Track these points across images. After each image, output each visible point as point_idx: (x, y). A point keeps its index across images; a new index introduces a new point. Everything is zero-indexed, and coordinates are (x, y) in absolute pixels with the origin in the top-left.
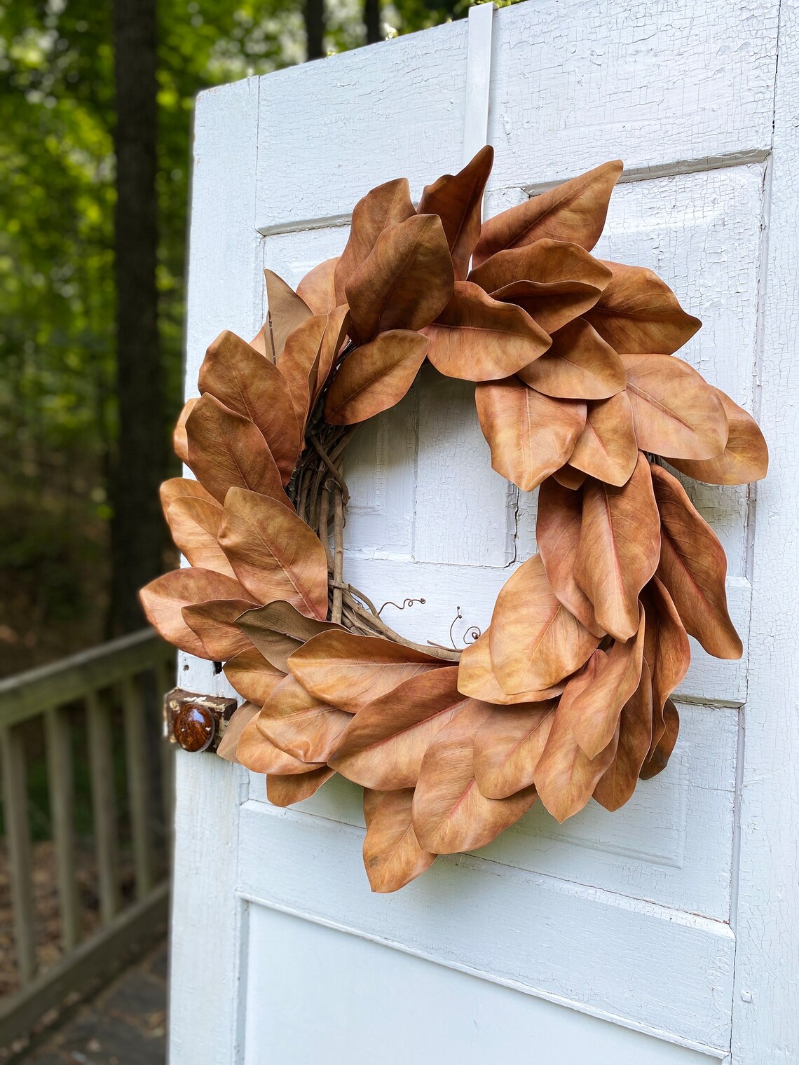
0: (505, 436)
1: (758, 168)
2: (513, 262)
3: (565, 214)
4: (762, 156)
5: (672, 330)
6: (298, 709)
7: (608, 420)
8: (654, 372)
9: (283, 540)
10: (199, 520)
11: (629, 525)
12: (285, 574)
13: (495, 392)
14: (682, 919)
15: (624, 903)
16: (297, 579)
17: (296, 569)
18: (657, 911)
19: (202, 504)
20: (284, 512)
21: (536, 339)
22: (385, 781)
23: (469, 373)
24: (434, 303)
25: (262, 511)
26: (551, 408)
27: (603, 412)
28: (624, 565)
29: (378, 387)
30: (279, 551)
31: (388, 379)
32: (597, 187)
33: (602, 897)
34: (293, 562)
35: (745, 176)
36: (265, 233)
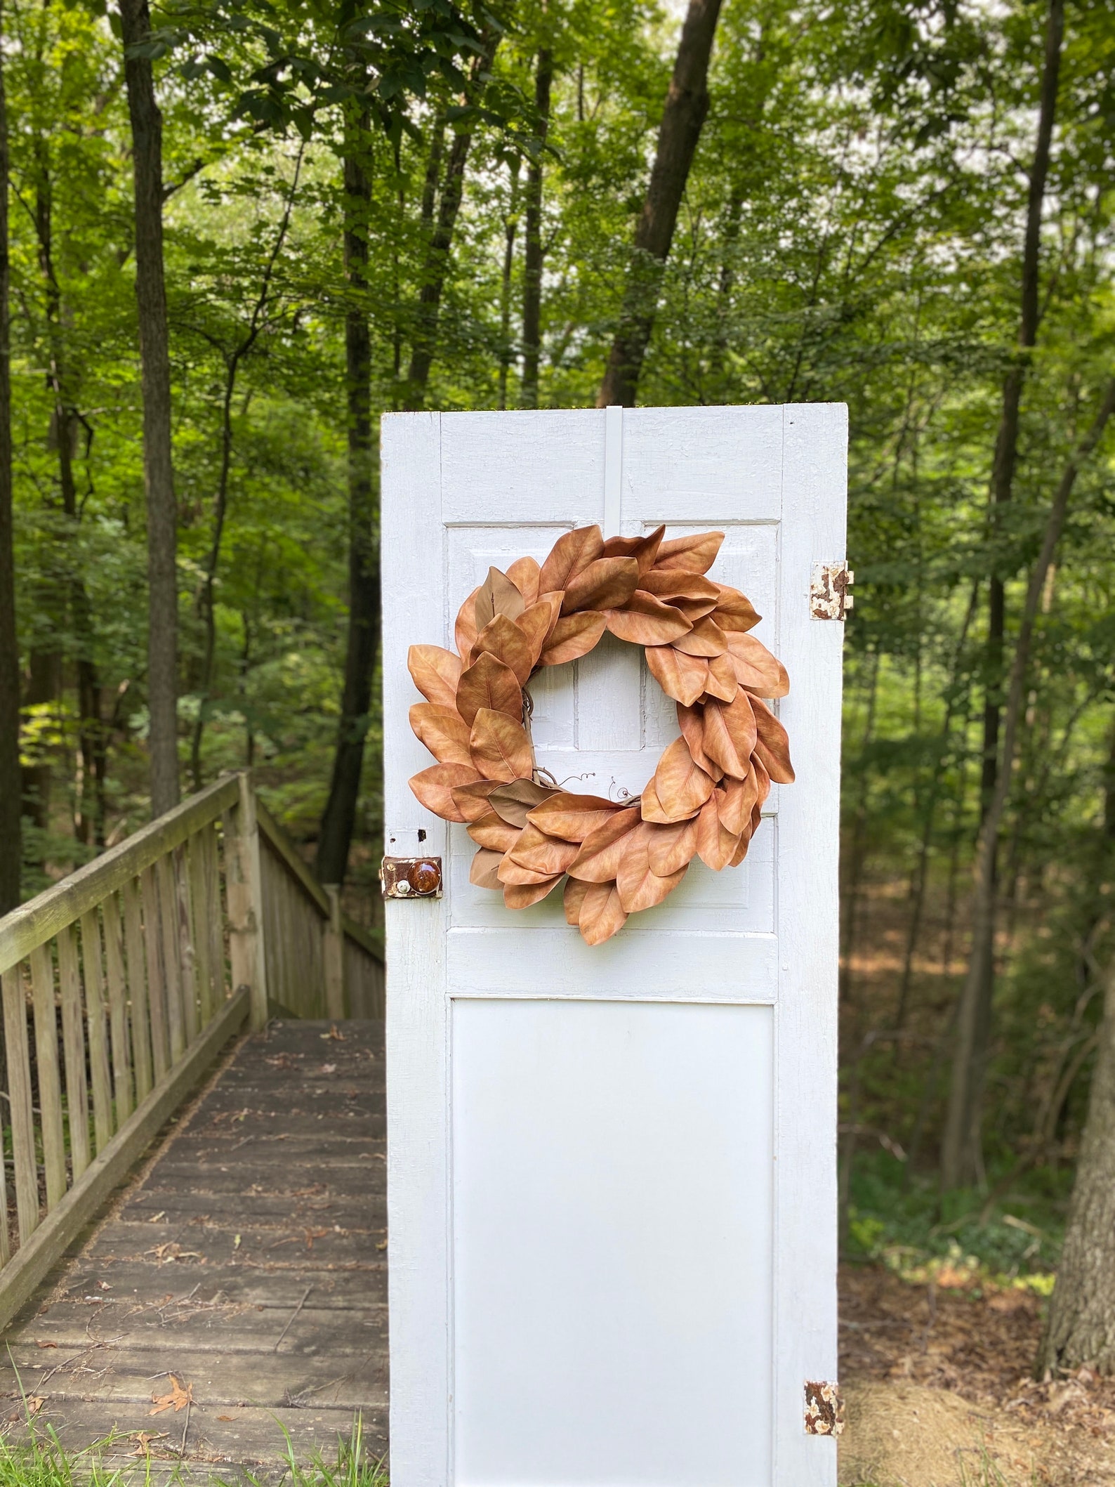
0: (669, 677)
1: (773, 527)
2: (663, 578)
3: (689, 554)
4: (777, 522)
5: (747, 620)
6: (535, 845)
7: (719, 668)
8: (739, 642)
9: (508, 741)
10: (443, 730)
11: (737, 722)
12: (505, 763)
13: (658, 651)
14: (750, 935)
15: (718, 935)
16: (513, 766)
17: (512, 760)
18: (736, 935)
19: (448, 720)
20: (513, 723)
21: (684, 624)
22: (599, 877)
23: (642, 641)
24: (621, 599)
25: (498, 723)
26: (689, 661)
27: (715, 663)
28: (736, 742)
29: (569, 643)
30: (503, 748)
31: (576, 638)
32: (710, 544)
33: (706, 934)
34: (510, 755)
35: (767, 532)
36: (448, 526)
